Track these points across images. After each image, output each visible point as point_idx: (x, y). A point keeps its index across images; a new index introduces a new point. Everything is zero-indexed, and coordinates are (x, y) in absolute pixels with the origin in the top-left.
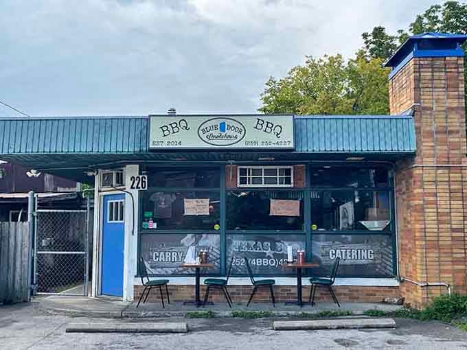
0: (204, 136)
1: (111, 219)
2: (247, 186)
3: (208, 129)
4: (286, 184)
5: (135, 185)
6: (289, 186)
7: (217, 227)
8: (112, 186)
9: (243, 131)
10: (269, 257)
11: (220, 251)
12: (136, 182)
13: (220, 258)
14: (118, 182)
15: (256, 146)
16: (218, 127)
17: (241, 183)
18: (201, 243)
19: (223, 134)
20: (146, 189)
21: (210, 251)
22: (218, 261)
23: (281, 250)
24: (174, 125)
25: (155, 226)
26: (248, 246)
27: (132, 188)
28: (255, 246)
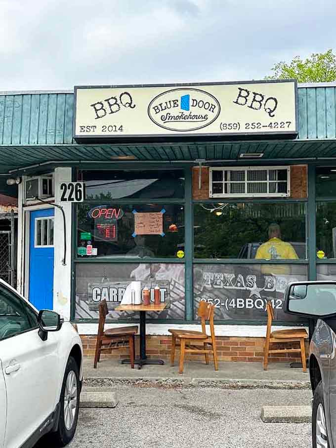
0: (157, 117)
1: (39, 244)
2: (223, 195)
3: (164, 105)
4: (279, 192)
5: (67, 196)
6: (284, 195)
7: (180, 254)
8: (37, 198)
9: (217, 108)
10: (254, 297)
11: (185, 287)
12: (68, 192)
13: (185, 298)
14: (45, 192)
15: (236, 131)
16: (179, 103)
17: (214, 192)
18: (159, 276)
19: (186, 113)
20: (82, 200)
21: (171, 287)
22: (183, 301)
23: (272, 288)
24: (112, 101)
25: (95, 252)
26: (225, 281)
27: (63, 199)
28: (235, 281)
